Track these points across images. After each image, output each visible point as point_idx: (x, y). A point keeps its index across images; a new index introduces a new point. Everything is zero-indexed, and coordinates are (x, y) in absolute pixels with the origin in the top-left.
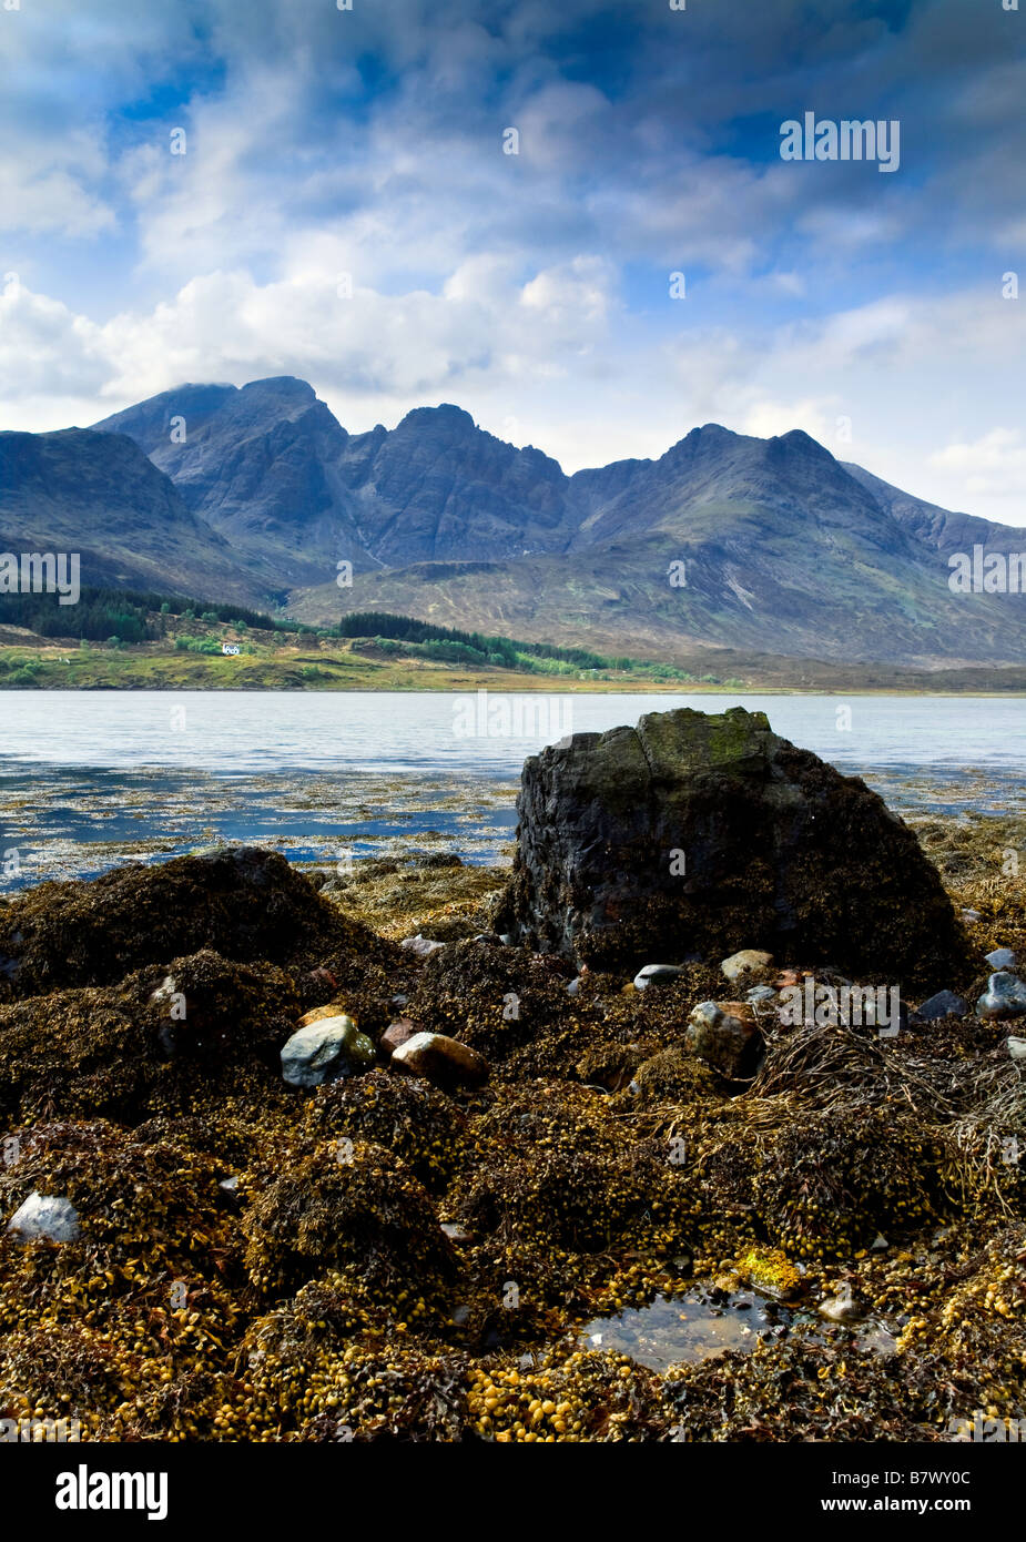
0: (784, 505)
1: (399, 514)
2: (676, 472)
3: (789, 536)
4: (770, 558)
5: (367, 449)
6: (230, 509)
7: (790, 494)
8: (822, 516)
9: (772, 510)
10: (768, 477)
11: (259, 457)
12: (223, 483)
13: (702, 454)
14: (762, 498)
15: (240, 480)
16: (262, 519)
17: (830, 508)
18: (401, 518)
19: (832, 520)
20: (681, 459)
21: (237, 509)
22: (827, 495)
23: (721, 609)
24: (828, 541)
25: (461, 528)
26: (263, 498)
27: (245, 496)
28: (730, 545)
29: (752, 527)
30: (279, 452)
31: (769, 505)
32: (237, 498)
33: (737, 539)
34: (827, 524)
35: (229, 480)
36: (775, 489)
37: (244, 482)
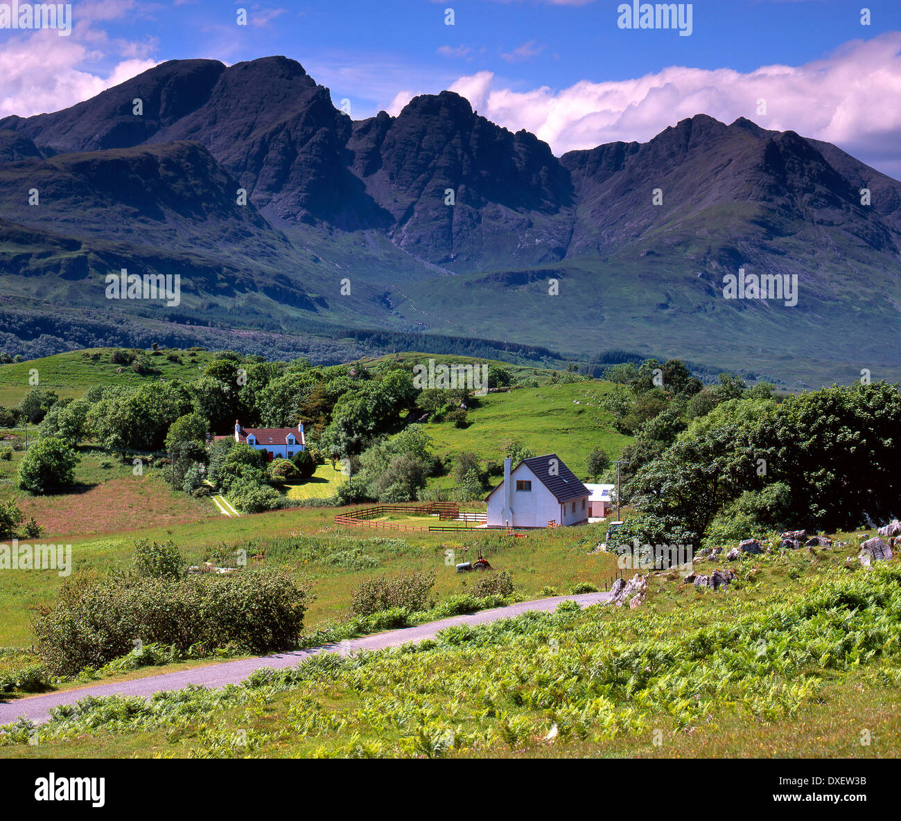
0: (783, 206)
1: (414, 203)
2: (671, 162)
3: (790, 235)
4: (776, 257)
5: (373, 134)
6: (262, 201)
7: (788, 194)
8: (817, 215)
9: (773, 211)
10: (768, 179)
11: (284, 149)
12: (250, 174)
13: (695, 145)
14: (764, 199)
15: (268, 171)
16: (295, 211)
17: (823, 206)
18: (417, 207)
19: (825, 218)
20: (675, 148)
21: (269, 201)
22: (821, 195)
23: (745, 308)
24: (824, 239)
25: (475, 217)
26: (293, 190)
27: (275, 188)
28: (741, 246)
29: (757, 227)
30: (302, 144)
31: (771, 205)
32: (267, 190)
33: (746, 239)
34: (821, 222)
35: (257, 172)
36: (774, 190)
37: (272, 174)
